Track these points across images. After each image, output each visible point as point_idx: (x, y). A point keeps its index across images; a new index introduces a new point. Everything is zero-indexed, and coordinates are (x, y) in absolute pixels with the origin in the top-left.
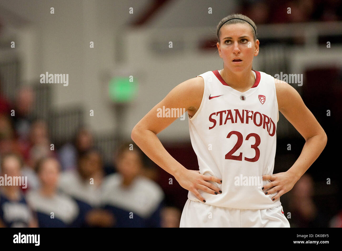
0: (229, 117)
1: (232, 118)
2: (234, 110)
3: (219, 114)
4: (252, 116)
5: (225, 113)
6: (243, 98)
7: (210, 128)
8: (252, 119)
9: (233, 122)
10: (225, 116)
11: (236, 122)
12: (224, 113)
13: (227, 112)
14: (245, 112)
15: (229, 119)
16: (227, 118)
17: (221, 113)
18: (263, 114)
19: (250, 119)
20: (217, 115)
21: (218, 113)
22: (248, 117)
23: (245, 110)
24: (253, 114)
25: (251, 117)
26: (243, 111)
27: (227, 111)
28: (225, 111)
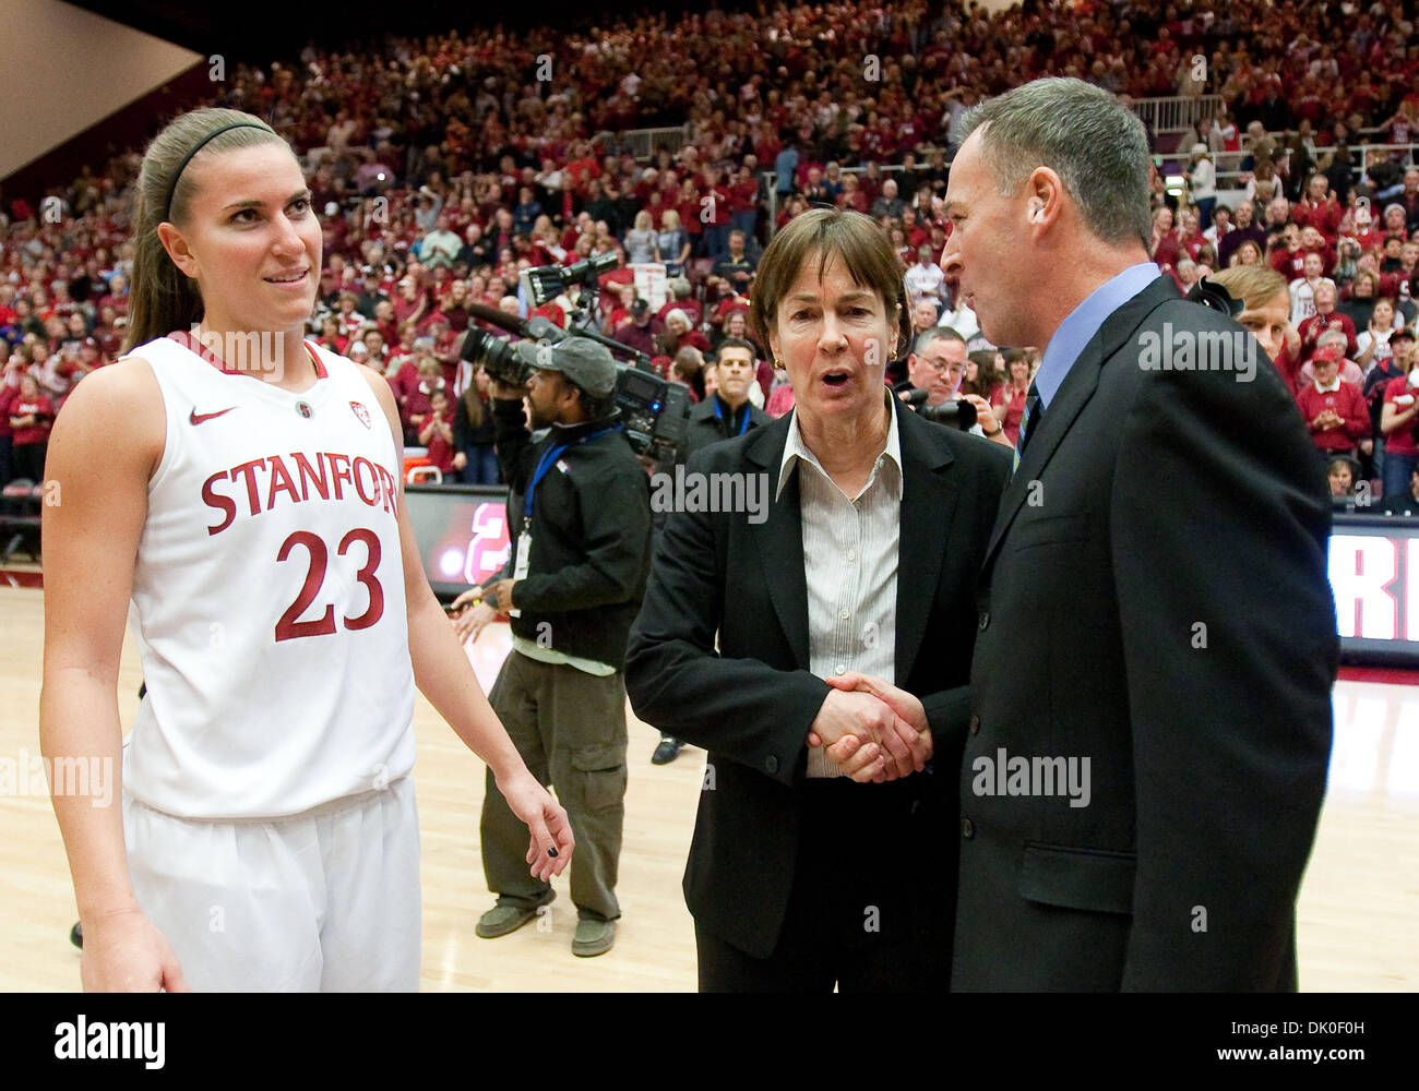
0: (280, 481)
1: (289, 485)
2: (292, 455)
3: (241, 475)
4: (348, 470)
5: (264, 469)
6: (305, 410)
7: (213, 530)
8: (350, 483)
9: (295, 498)
10: (263, 479)
11: (306, 497)
12: (257, 469)
13: (269, 465)
14: (326, 460)
15: (281, 487)
16: (274, 488)
17: (248, 468)
18: (377, 465)
19: (344, 482)
20: (234, 479)
21: (235, 471)
22: (337, 477)
23: (326, 454)
24: (349, 465)
25: (347, 475)
26: (319, 455)
27: (269, 459)
28: (261, 463)
